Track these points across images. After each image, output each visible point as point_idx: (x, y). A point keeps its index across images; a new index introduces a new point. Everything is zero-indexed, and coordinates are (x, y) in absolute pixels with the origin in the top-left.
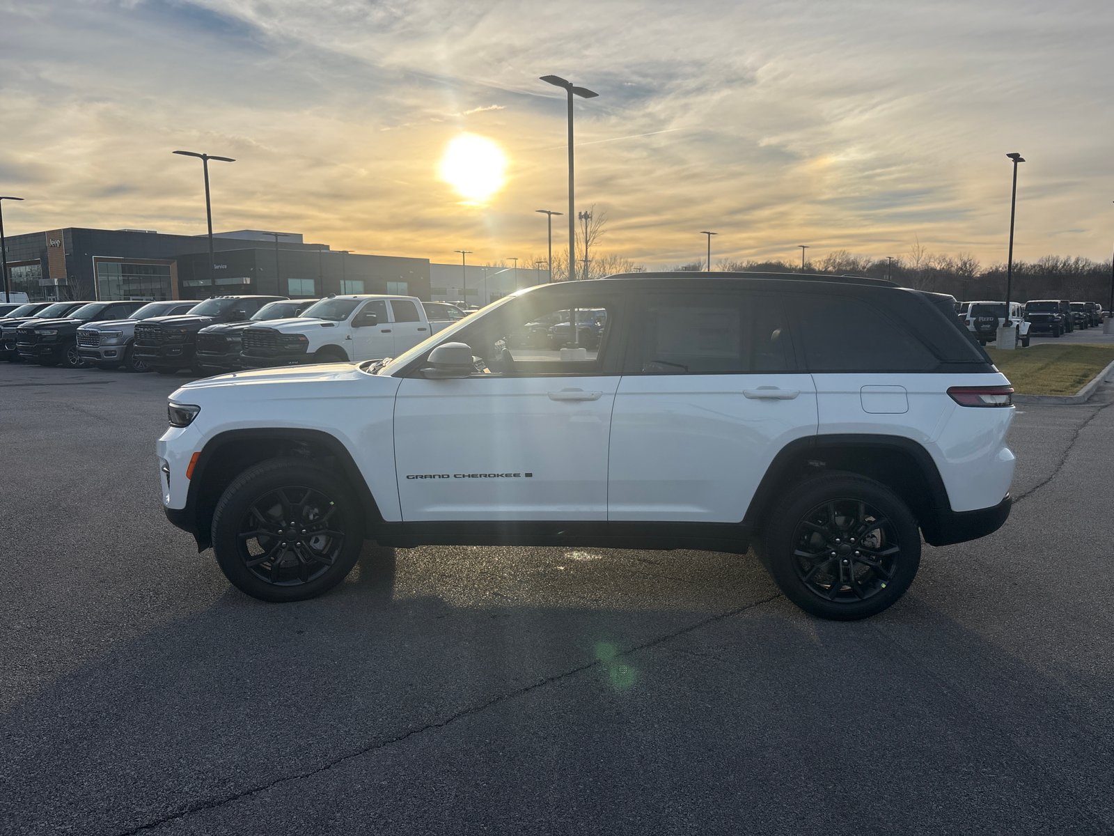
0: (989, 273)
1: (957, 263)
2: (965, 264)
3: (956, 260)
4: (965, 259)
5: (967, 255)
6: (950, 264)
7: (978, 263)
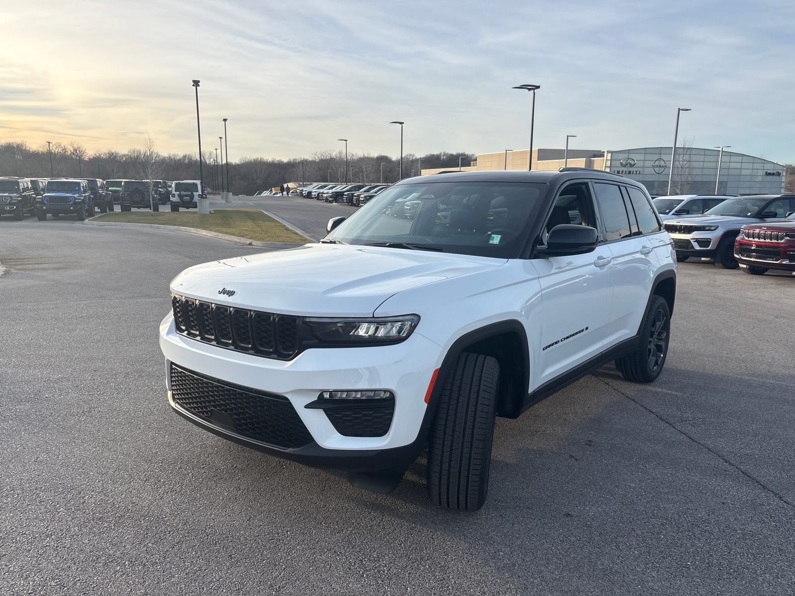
0: (94, 158)
1: (70, 149)
2: (76, 151)
3: (69, 147)
4: (76, 147)
5: (76, 144)
6: (65, 149)
7: (85, 150)
